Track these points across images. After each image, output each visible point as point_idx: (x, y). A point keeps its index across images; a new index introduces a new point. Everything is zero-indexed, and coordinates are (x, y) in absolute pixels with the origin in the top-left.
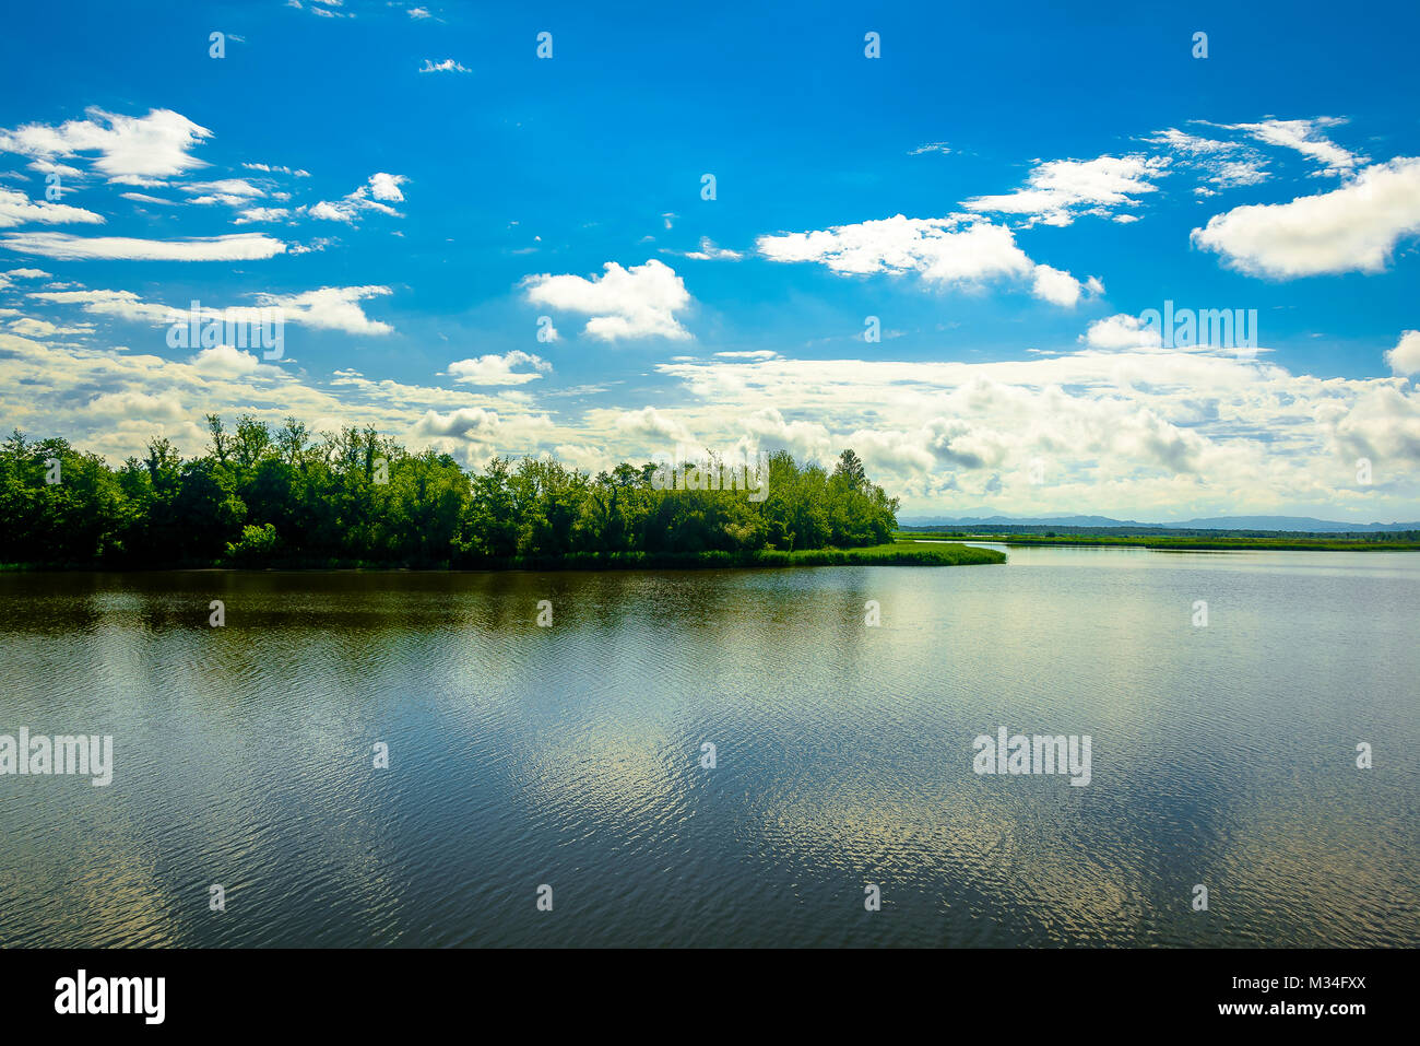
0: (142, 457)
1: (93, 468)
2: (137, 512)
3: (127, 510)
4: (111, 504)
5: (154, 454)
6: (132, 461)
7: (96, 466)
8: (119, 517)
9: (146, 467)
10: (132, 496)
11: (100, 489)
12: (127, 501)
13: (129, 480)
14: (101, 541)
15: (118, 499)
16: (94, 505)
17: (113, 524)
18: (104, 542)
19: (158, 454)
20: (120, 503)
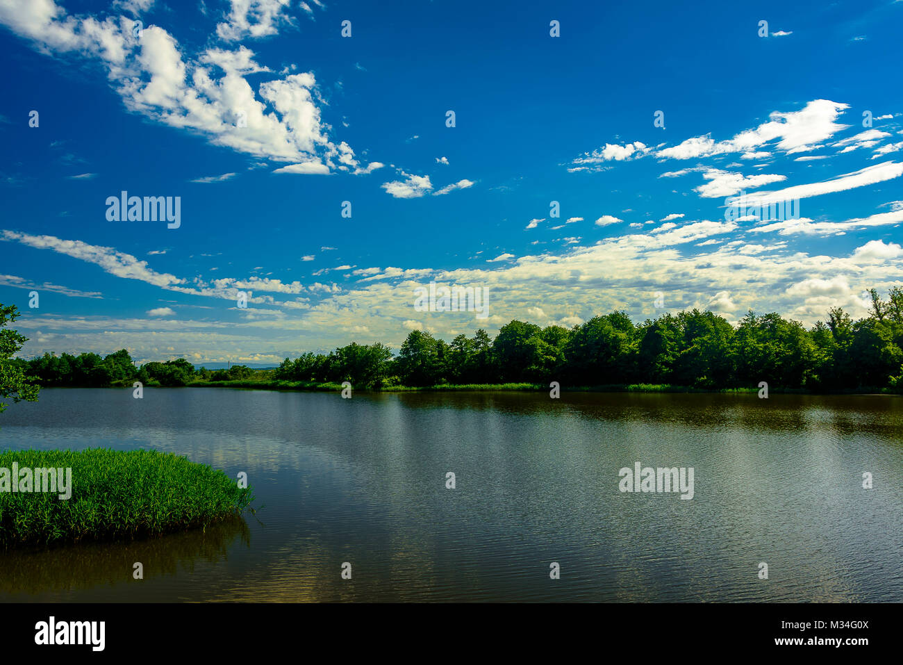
0: (825, 320)
1: (795, 329)
2: (825, 356)
3: (819, 355)
4: (808, 352)
5: (833, 318)
6: (819, 324)
7: (797, 329)
8: (815, 359)
9: (828, 327)
10: (821, 346)
11: (800, 342)
12: (818, 350)
13: (818, 336)
14: (804, 375)
15: (813, 349)
16: (798, 353)
17: (811, 364)
18: (806, 375)
19: (835, 319)
20: (814, 350)
